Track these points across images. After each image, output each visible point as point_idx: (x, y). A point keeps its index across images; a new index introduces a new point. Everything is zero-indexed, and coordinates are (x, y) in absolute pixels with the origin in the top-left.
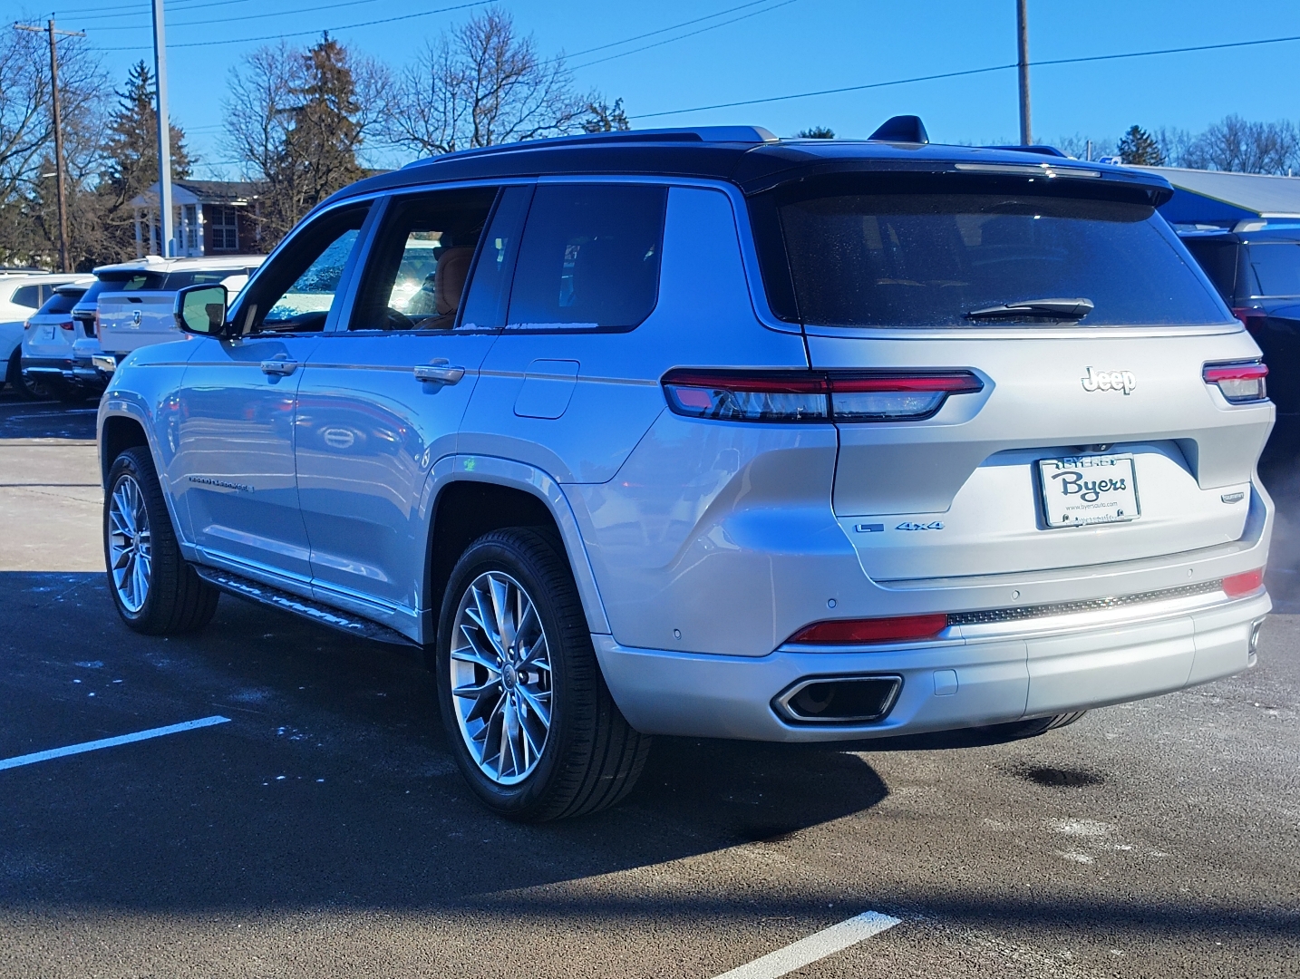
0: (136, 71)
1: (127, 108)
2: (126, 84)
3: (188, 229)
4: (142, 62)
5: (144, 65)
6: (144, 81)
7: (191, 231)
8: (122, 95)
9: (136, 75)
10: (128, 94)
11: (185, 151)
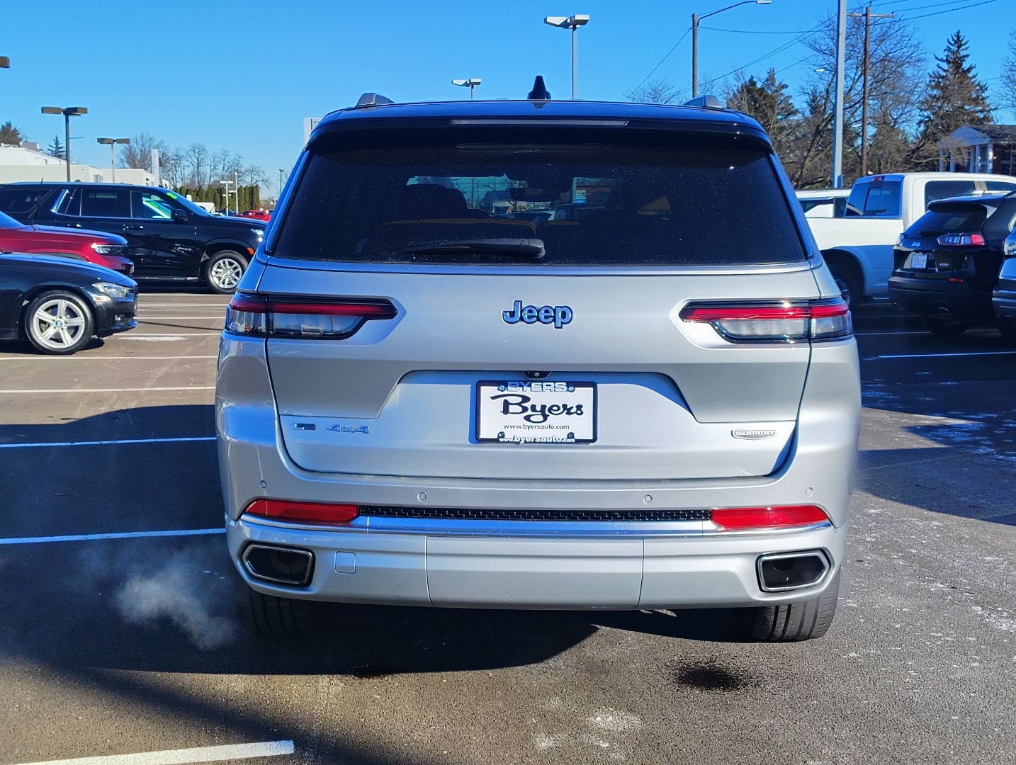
0: (953, 40)
1: (943, 70)
2: (944, 51)
3: (980, 165)
4: (958, 33)
5: (960, 35)
6: (959, 47)
7: (982, 166)
8: (940, 60)
9: (953, 43)
10: (945, 58)
11: (987, 102)
